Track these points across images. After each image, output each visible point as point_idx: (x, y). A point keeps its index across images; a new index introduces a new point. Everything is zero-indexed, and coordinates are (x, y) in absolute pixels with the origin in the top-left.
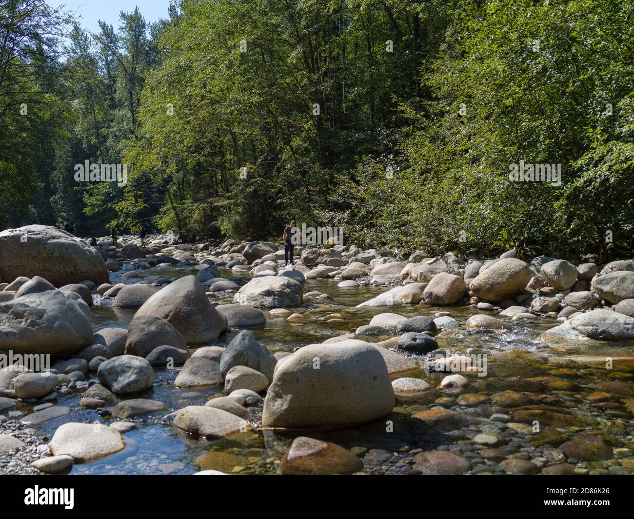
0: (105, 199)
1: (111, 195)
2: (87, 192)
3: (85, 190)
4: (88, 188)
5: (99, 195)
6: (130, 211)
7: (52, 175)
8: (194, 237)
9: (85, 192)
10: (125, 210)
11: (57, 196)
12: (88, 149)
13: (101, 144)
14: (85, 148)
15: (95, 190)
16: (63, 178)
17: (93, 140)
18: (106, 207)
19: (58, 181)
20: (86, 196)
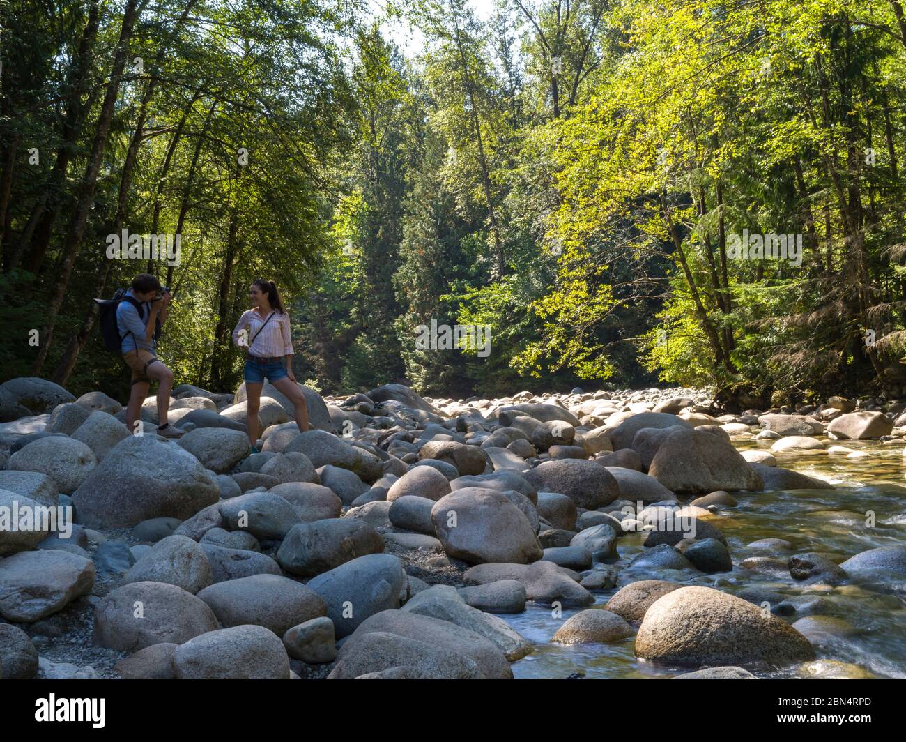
0: (503, 318)
1: (516, 310)
2: (466, 303)
3: (463, 300)
4: (468, 297)
5: (491, 310)
6: (575, 319)
7: (398, 275)
8: (768, 391)
9: (461, 305)
10: (562, 317)
11: (408, 317)
12: (468, 215)
13: (494, 202)
14: (460, 211)
15: (481, 300)
16: (419, 278)
17: (479, 194)
18: (506, 336)
19: (410, 285)
20: (465, 312)
